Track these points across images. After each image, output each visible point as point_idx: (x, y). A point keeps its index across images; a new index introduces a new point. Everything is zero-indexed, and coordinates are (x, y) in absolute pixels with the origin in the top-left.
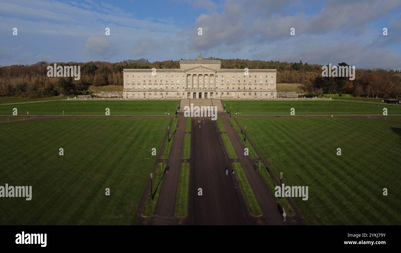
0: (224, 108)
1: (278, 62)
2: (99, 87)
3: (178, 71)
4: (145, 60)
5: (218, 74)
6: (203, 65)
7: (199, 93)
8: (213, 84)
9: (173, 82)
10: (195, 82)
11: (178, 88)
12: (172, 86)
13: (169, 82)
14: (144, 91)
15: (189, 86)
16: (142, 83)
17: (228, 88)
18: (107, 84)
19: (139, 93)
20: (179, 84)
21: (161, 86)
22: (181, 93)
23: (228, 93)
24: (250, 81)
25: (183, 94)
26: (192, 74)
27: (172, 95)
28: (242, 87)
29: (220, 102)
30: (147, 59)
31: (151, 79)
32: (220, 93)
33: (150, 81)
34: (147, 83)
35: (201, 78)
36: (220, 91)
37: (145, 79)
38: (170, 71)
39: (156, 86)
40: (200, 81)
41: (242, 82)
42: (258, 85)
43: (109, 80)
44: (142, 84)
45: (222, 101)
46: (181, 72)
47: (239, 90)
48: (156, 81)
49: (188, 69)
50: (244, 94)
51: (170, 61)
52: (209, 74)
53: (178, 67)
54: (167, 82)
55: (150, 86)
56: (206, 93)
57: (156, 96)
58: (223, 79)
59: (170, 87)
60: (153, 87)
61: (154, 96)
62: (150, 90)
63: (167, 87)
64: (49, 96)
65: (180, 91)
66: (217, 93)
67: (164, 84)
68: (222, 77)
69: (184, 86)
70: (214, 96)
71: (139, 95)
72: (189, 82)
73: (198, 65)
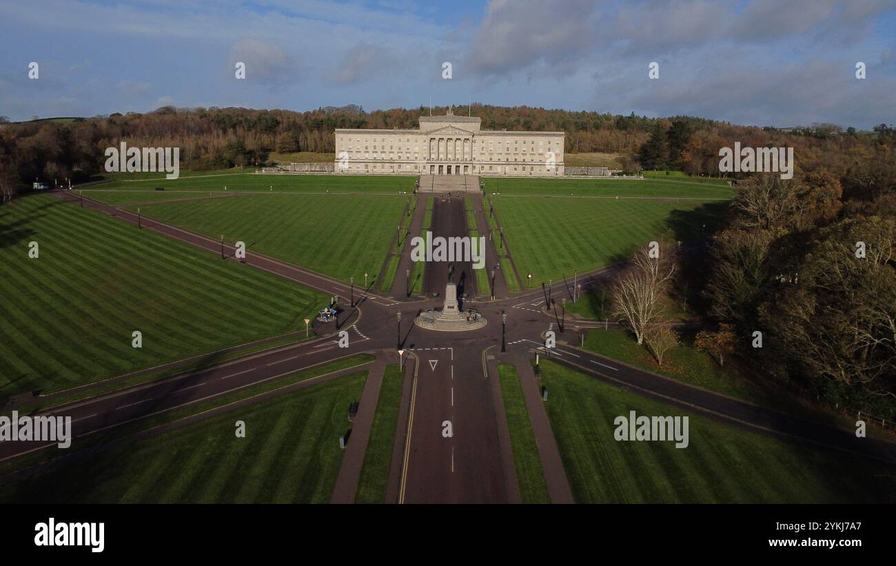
0: (482, 187)
1: (595, 114)
2: (286, 155)
3: (417, 133)
4: (357, 107)
5: (475, 138)
6: (454, 125)
7: (448, 166)
8: (468, 153)
9: (408, 149)
10: (442, 149)
11: (416, 158)
12: (408, 155)
13: (404, 150)
14: (366, 163)
15: (433, 156)
16: (363, 150)
17: (491, 159)
18: (299, 150)
19: (358, 166)
20: (418, 153)
21: (392, 155)
22: (421, 166)
23: (491, 167)
24: (524, 149)
25: (424, 167)
26: (437, 138)
27: (407, 169)
28: (511, 158)
29: (477, 179)
30: (361, 106)
31: (376, 144)
32: (478, 167)
33: (375, 147)
34: (371, 150)
35: (451, 143)
36: (480, 164)
37: (368, 144)
38: (404, 133)
39: (383, 155)
40: (449, 148)
41: (512, 150)
42: (537, 155)
43: (301, 144)
44: (362, 152)
45: (480, 177)
46: (421, 134)
47: (508, 163)
48: (383, 148)
49: (432, 130)
50: (516, 169)
51: (400, 109)
52: (463, 138)
53: (416, 126)
54: (400, 149)
55: (375, 155)
56: (458, 167)
57: (383, 170)
58: (484, 145)
59: (404, 156)
60: (379, 156)
61: (380, 170)
62: (375, 161)
63: (400, 157)
64: (221, 168)
65: (420, 163)
66: (474, 167)
67: (396, 152)
68: (483, 142)
69: (425, 155)
70: (469, 171)
71: (359, 168)
72: (433, 149)
73: (447, 124)
